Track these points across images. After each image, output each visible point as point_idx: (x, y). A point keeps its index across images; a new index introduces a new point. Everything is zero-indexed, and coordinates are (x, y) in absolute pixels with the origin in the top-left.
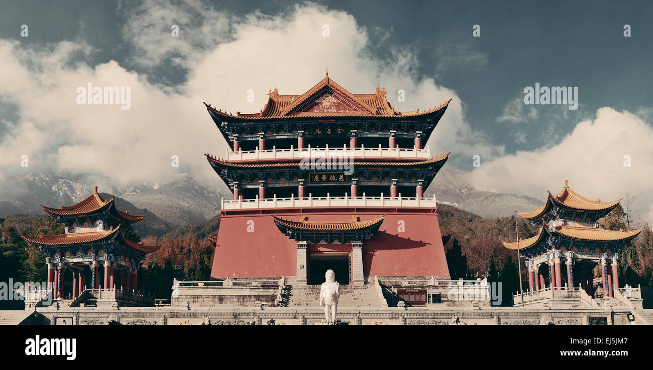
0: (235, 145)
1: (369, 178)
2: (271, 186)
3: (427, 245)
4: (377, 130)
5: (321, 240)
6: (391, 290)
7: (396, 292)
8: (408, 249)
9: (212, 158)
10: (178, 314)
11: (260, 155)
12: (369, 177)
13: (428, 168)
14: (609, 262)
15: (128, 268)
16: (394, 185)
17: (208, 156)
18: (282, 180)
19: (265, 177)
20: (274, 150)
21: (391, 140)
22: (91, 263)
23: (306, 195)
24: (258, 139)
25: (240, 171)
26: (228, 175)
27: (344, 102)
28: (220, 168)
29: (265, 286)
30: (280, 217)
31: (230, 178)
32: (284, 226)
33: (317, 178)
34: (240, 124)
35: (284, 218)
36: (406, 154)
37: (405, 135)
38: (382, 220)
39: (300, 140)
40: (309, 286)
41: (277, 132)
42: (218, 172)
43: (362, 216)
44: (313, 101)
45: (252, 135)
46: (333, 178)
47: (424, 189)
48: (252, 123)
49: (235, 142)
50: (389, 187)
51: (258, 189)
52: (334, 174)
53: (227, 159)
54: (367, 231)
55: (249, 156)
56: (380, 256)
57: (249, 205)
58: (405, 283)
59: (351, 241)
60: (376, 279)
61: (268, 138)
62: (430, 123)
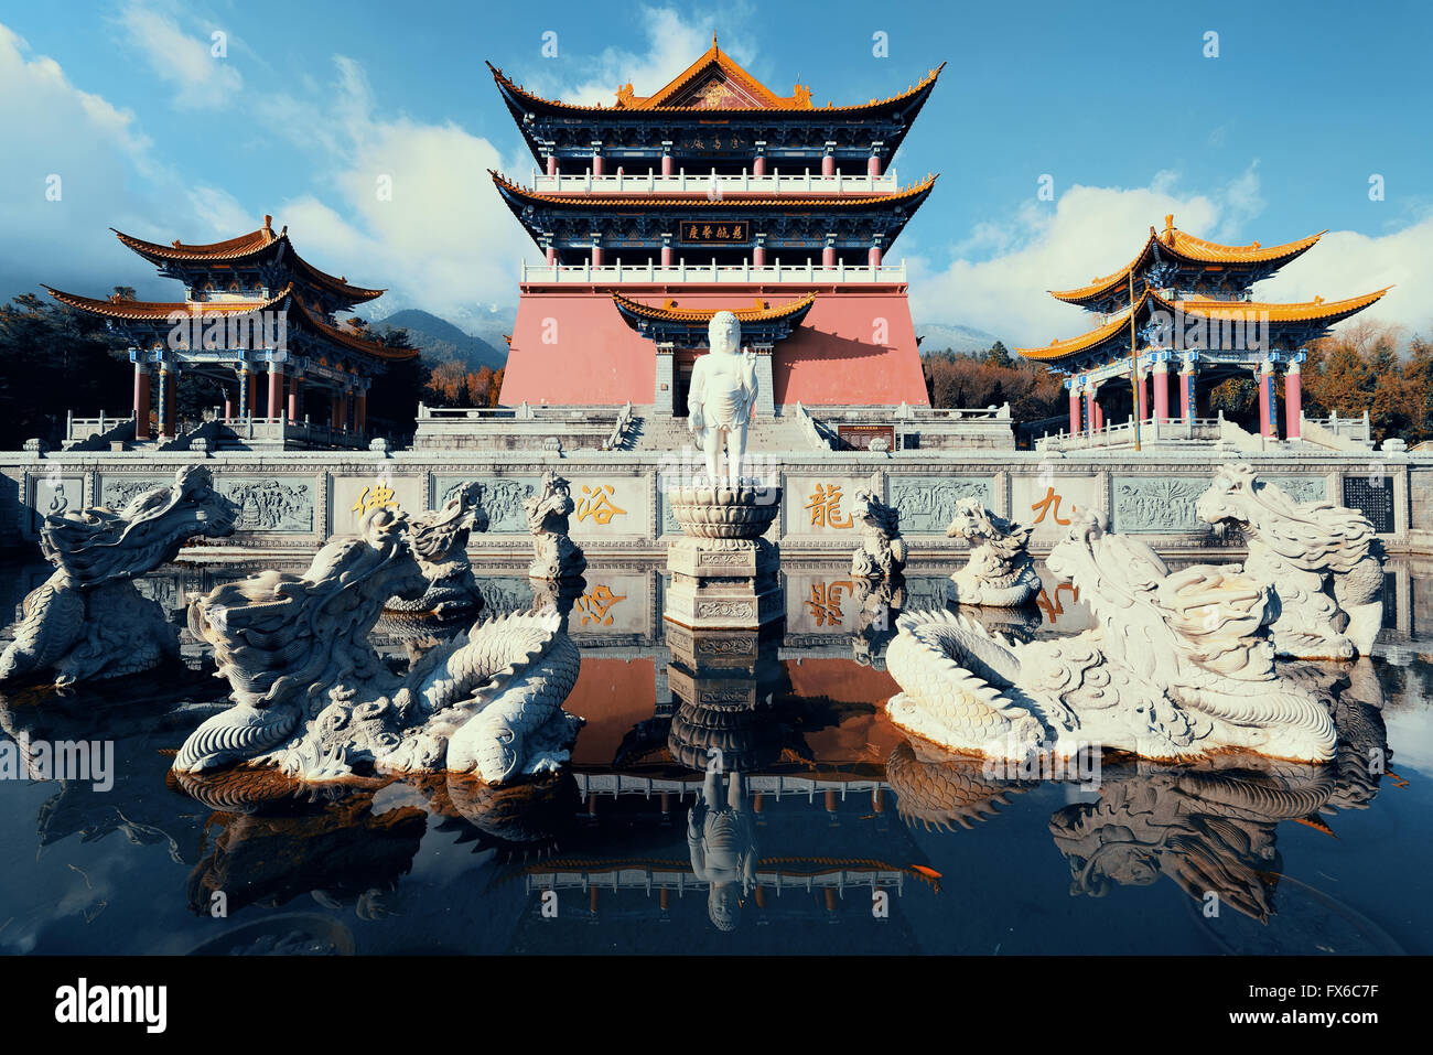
0: (550, 165)
1: (788, 233)
2: (613, 245)
3: (890, 351)
4: (802, 143)
5: (699, 341)
6: (826, 428)
7: (836, 430)
8: (854, 359)
9: (502, 180)
10: (361, 468)
11: (596, 184)
12: (787, 231)
13: (893, 209)
14: (1280, 368)
15: (342, 385)
16: (830, 245)
17: (495, 175)
18: (633, 236)
19: (602, 227)
20: (619, 176)
21: (827, 162)
22: (238, 365)
23: (674, 261)
24: (590, 156)
25: (556, 213)
26: (535, 219)
27: (744, 98)
28: (520, 205)
29: (596, 420)
30: (634, 300)
31: (539, 226)
32: (632, 313)
33: (694, 232)
34: (558, 121)
35: (642, 302)
36: (854, 186)
37: (852, 151)
38: (812, 303)
39: (666, 160)
40: (676, 419)
41: (626, 144)
42: (517, 210)
43: (773, 300)
44: (689, 94)
45: (582, 146)
46: (722, 232)
47: (883, 252)
48: (580, 122)
49: (550, 159)
50: (820, 251)
51: (591, 249)
52: (726, 225)
53: (533, 187)
54: (782, 325)
55: (574, 186)
56: (804, 371)
57: (572, 276)
58: (851, 415)
59: (752, 344)
60: (799, 407)
61: (609, 155)
62: (898, 122)
